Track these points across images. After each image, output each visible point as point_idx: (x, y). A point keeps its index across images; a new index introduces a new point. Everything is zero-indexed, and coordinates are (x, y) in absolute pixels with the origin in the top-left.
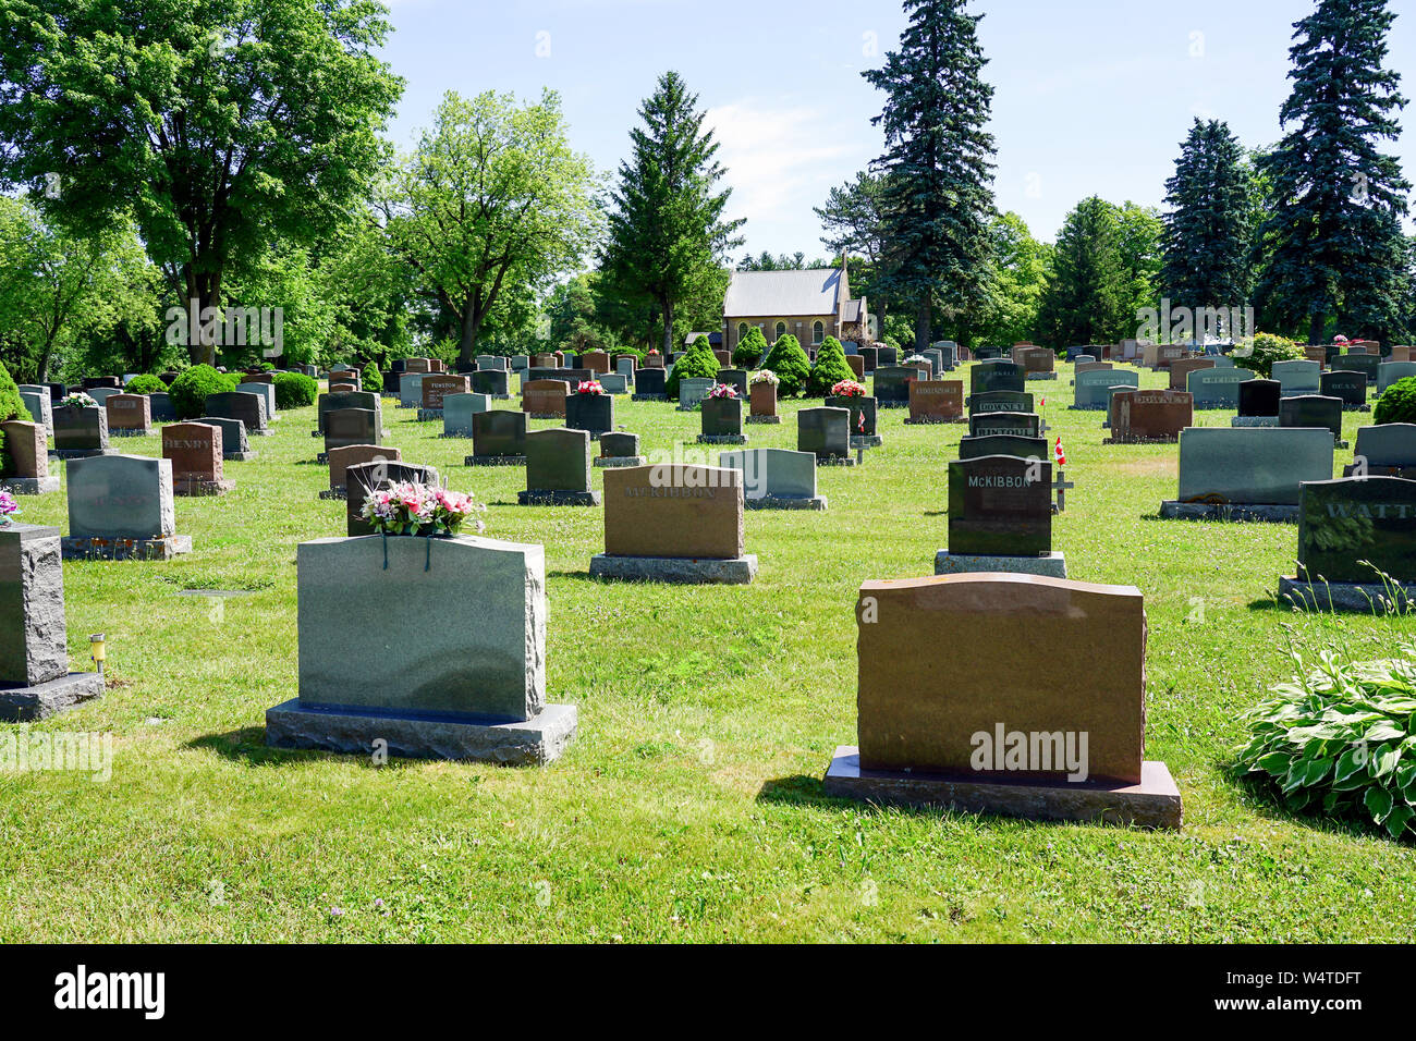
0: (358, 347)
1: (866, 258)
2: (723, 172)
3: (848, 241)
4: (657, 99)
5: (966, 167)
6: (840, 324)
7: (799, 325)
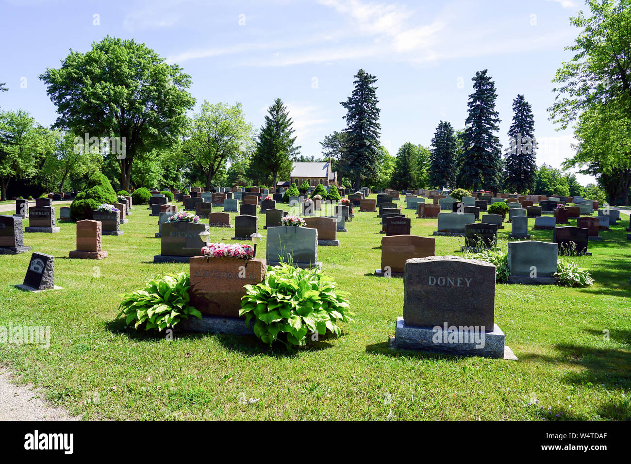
0: (165, 183)
1: (336, 159)
2: (294, 131)
3: (331, 153)
4: (274, 107)
5: (372, 133)
6: (328, 180)
7: (315, 180)
